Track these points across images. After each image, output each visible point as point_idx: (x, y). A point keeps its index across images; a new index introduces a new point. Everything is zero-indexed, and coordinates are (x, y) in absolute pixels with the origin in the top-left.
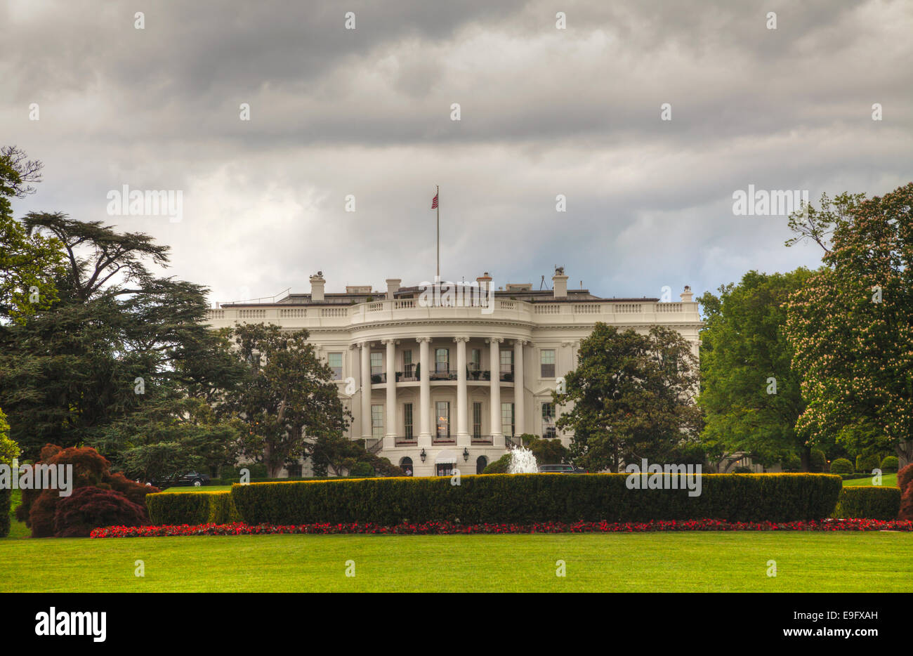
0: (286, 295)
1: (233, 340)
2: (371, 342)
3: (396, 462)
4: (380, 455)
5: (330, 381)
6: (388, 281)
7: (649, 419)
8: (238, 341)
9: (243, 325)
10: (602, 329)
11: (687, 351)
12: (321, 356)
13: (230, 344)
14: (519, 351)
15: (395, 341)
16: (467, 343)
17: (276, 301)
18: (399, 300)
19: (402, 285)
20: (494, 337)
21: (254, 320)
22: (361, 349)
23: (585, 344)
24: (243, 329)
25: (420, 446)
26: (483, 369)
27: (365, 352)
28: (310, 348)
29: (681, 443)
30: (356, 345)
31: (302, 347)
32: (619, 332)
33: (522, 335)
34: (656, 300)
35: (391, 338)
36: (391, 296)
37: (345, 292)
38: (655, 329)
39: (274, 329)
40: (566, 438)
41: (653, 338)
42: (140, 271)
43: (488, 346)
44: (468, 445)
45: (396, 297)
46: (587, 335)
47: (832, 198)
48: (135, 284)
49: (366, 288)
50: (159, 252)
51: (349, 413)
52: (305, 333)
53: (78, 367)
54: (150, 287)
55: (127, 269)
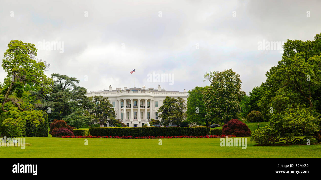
0: (104, 90)
1: (93, 99)
2: (121, 100)
3: (126, 124)
4: (122, 123)
5: (113, 108)
6: (124, 87)
7: (177, 116)
8: (94, 99)
9: (95, 96)
10: (168, 98)
11: (184, 102)
12: (111, 102)
13: (93, 100)
14: (151, 102)
15: (126, 99)
16: (140, 100)
17: (102, 91)
18: (127, 91)
19: (127, 88)
20: (146, 99)
21: (97, 95)
22: (119, 101)
23: (164, 101)
24: (95, 97)
25: (131, 121)
26: (144, 105)
27: (120, 102)
28: (108, 101)
29: (183, 120)
30: (118, 100)
31: (107, 100)
32: (171, 98)
33: (152, 99)
34: (179, 92)
35: (125, 99)
36: (125, 91)
37: (116, 89)
38: (178, 98)
39: (101, 97)
40: (160, 119)
41: (178, 99)
42: (73, 85)
43: (145, 101)
44: (140, 121)
45: (126, 90)
46: (164, 99)
47: (212, 72)
48: (73, 88)
49: (120, 89)
50: (77, 81)
51: (116, 114)
52: (108, 98)
53: (62, 104)
54: (76, 88)
55: (71, 85)
